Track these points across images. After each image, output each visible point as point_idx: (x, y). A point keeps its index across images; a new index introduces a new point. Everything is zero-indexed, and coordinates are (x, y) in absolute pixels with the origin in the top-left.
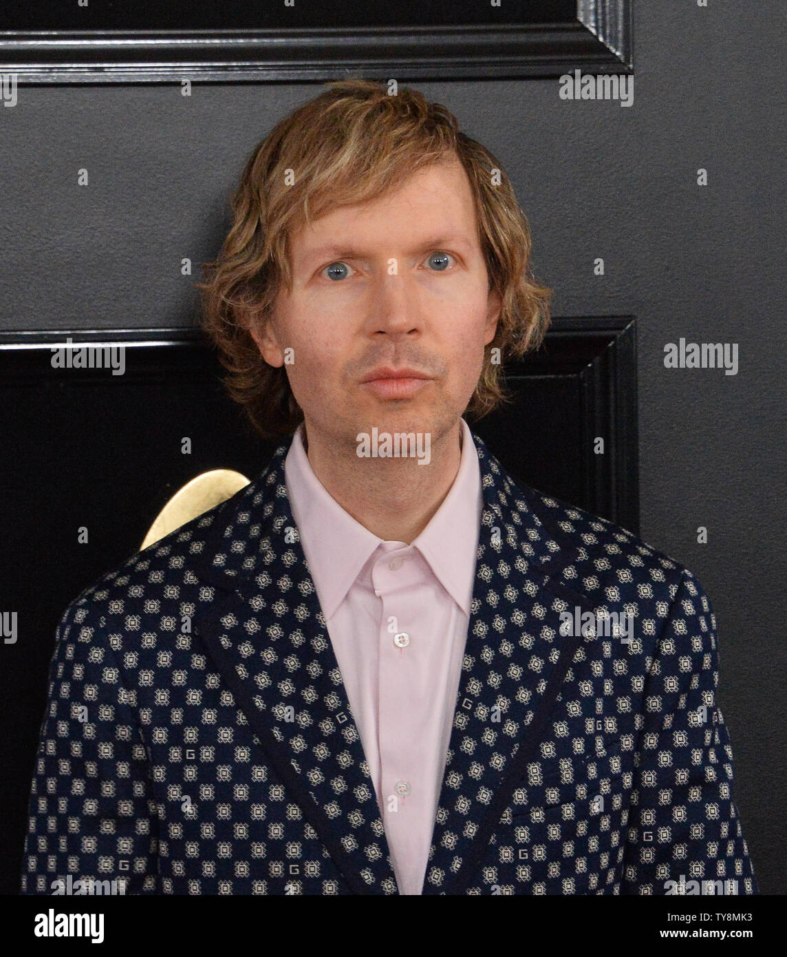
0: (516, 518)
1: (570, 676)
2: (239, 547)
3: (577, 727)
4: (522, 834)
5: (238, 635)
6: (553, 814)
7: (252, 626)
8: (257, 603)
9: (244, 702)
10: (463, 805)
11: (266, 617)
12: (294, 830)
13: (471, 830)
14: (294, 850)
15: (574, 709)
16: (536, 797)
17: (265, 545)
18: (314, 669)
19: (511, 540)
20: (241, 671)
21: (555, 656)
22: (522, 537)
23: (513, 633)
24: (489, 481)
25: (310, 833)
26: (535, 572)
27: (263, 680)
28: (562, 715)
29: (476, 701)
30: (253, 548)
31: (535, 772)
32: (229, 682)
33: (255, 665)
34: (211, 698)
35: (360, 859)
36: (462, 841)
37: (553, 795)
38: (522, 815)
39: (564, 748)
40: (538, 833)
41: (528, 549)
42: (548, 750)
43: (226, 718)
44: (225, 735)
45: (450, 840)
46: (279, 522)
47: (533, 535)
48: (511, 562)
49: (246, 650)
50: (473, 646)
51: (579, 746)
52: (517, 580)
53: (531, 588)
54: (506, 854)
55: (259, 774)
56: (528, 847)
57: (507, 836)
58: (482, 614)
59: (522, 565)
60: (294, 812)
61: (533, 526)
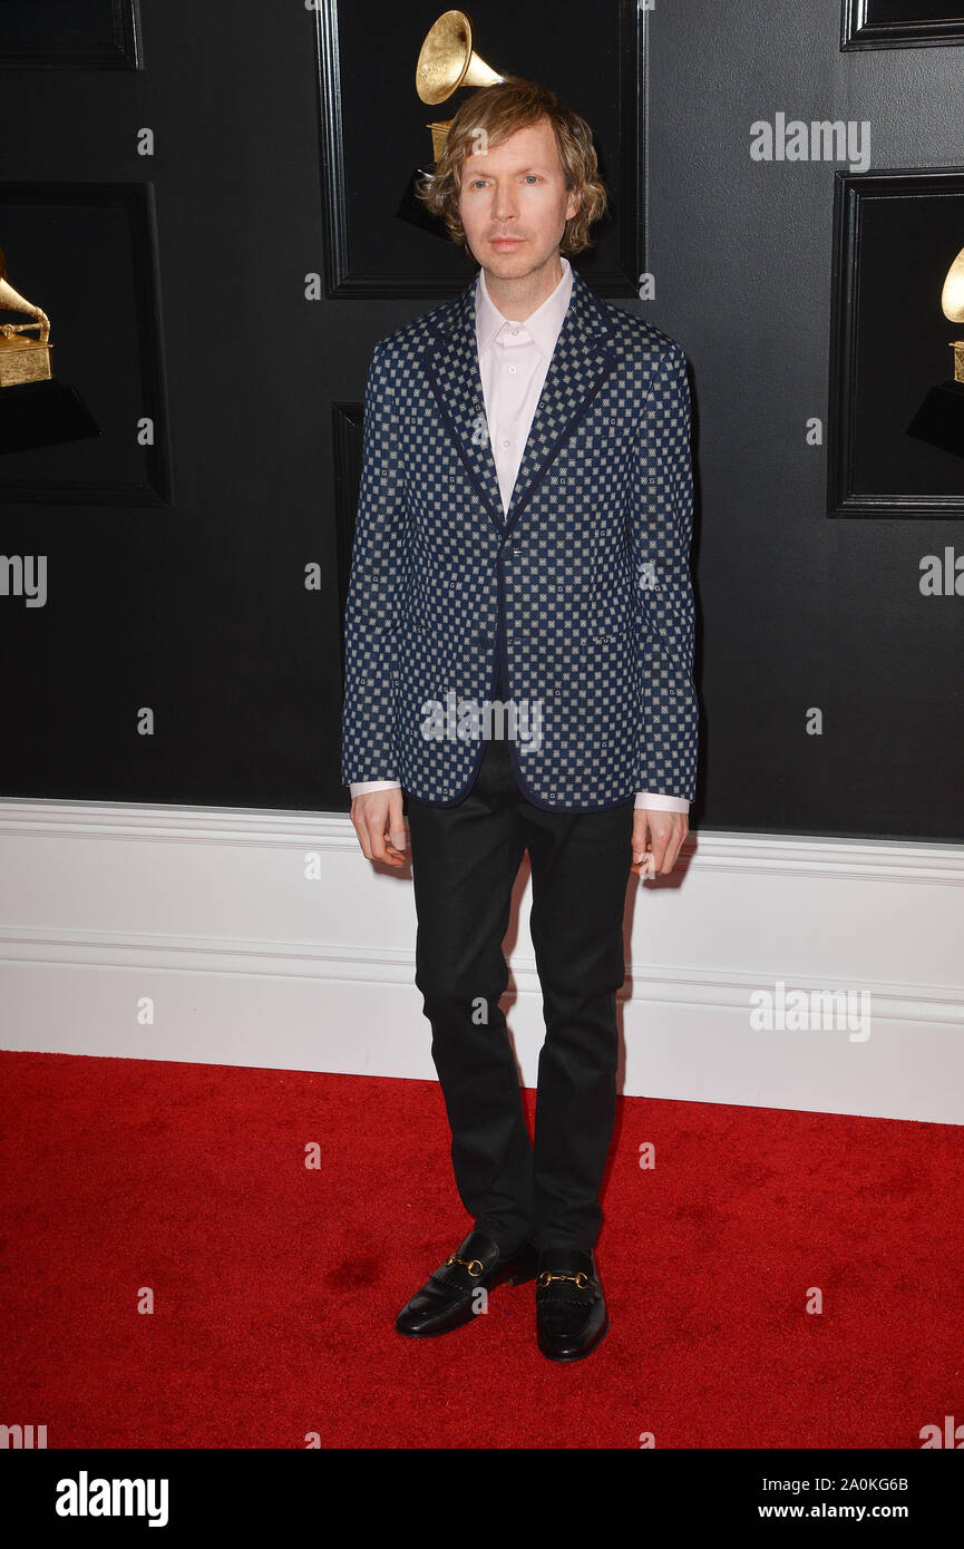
0: (587, 314)
1: (598, 395)
2: (451, 320)
3: (598, 421)
4: (563, 472)
5: (440, 363)
6: (580, 462)
7: (447, 360)
8: (451, 348)
9: (438, 397)
10: (534, 455)
11: (453, 356)
12: (453, 461)
13: (537, 467)
14: (452, 470)
15: (598, 412)
16: (572, 454)
17: (460, 320)
18: (470, 383)
19: (580, 326)
20: (439, 381)
21: (592, 385)
22: (587, 323)
23: (572, 372)
24: (574, 294)
25: (460, 463)
26: (589, 342)
27: (447, 387)
28: (591, 414)
29: (546, 404)
30: (455, 321)
31: (573, 440)
32: (433, 387)
33: (445, 379)
34: (424, 394)
35: (480, 477)
36: (532, 472)
37: (581, 454)
38: (564, 463)
39: (590, 431)
40: (572, 472)
41: (589, 330)
42: (581, 431)
43: (429, 404)
44: (428, 412)
45: (526, 472)
46: (467, 309)
47: (595, 323)
48: (577, 336)
49: (442, 371)
50: (550, 377)
51: (598, 431)
52: (579, 345)
53: (586, 350)
54: (554, 481)
55: (441, 432)
56: (566, 478)
57: (555, 472)
58: (557, 361)
59: (583, 338)
60: (454, 452)
61: (597, 319)
